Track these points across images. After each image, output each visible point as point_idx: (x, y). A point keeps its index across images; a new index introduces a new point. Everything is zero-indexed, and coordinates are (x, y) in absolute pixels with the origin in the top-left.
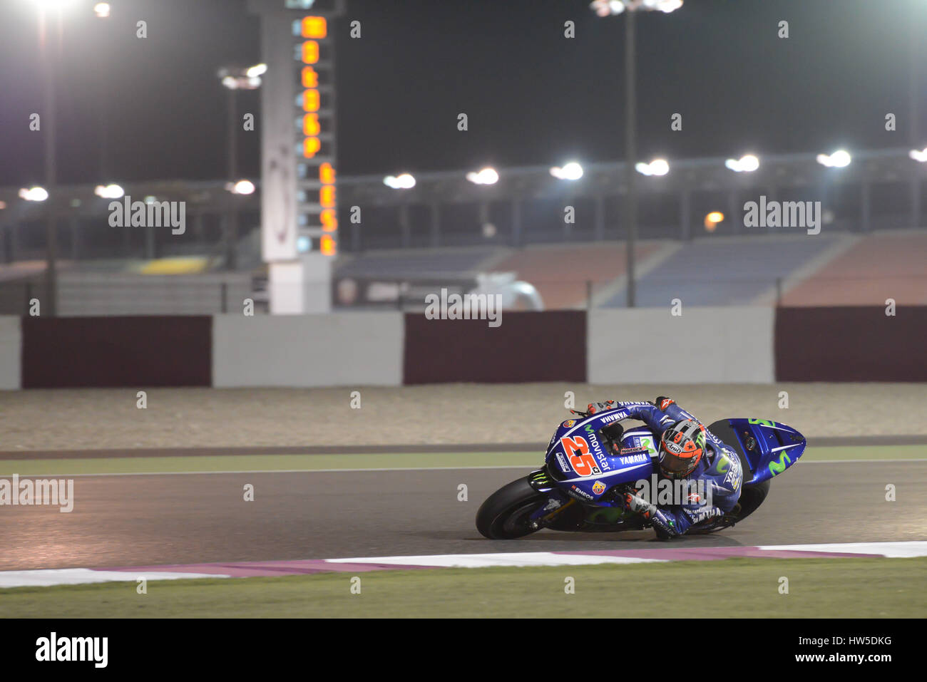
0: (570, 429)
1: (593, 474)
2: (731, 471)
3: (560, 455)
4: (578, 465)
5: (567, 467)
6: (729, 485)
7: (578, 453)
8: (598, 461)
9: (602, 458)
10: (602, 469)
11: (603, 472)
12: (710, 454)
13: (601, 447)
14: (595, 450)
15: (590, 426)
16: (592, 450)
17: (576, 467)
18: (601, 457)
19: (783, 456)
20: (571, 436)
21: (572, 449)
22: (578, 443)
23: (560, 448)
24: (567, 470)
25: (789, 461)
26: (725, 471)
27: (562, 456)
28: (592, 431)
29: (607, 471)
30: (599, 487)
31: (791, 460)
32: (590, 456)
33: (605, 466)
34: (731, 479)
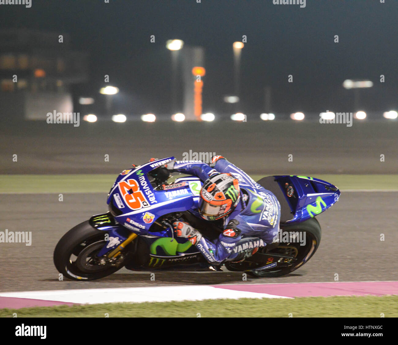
0: (126, 175)
1: (143, 208)
2: (265, 210)
3: (117, 195)
4: (131, 201)
5: (122, 204)
6: (265, 223)
7: (131, 192)
8: (146, 196)
9: (150, 194)
10: (150, 202)
11: (151, 204)
12: (245, 198)
13: (149, 185)
14: (144, 188)
15: (141, 171)
16: (141, 188)
17: (129, 203)
18: (149, 192)
19: (319, 201)
20: (126, 180)
21: (126, 189)
22: (131, 184)
23: (117, 191)
24: (122, 206)
25: (325, 205)
26: (259, 211)
27: (119, 196)
28: (142, 174)
29: (155, 203)
30: (149, 218)
31: (327, 205)
32: (140, 192)
33: (153, 199)
34: (267, 217)
